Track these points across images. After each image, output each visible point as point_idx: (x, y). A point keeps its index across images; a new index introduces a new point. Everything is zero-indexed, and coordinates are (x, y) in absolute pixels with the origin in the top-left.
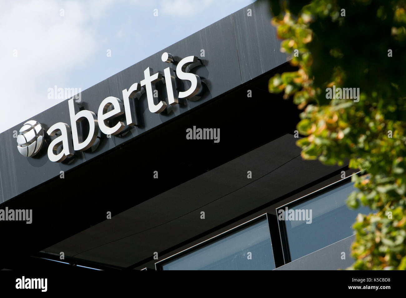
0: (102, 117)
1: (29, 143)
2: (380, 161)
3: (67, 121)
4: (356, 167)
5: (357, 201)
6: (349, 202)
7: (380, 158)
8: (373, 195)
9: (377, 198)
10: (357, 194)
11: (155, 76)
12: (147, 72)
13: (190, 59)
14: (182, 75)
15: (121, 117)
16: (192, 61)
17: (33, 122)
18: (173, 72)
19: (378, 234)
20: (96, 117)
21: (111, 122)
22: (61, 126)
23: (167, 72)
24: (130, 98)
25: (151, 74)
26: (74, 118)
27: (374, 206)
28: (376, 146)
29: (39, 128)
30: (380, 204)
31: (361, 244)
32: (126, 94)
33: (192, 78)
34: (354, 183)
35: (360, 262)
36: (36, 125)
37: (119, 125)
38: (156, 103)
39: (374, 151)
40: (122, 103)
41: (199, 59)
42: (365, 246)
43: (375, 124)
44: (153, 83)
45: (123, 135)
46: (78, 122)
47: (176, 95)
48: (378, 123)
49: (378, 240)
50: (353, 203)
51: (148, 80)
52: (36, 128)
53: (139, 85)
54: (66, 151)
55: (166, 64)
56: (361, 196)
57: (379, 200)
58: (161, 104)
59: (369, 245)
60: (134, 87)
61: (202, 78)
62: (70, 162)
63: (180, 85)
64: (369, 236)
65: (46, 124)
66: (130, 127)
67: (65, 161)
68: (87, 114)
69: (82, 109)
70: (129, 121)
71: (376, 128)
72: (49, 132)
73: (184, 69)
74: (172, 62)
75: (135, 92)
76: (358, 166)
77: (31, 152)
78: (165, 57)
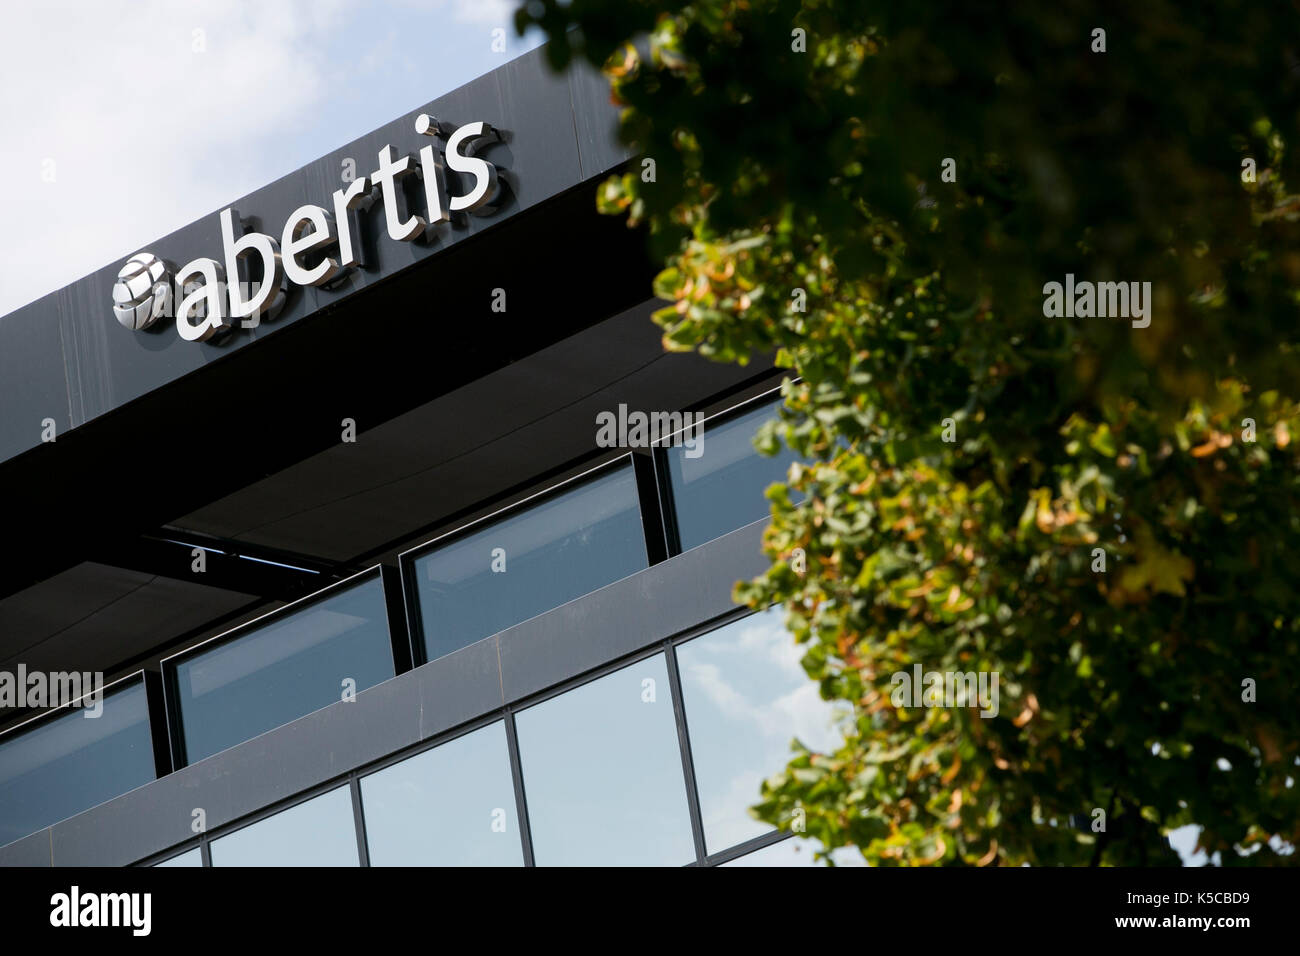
0: (290, 249)
1: (139, 301)
2: (829, 355)
3: (218, 254)
4: (789, 365)
5: (776, 440)
6: (760, 441)
7: (830, 348)
8: (808, 427)
9: (815, 433)
10: (776, 425)
11: (402, 164)
12: (385, 154)
13: (476, 128)
14: (458, 163)
15: (330, 249)
16: (479, 133)
17: (147, 258)
18: (439, 155)
19: (818, 508)
20: (277, 247)
21: (308, 260)
22: (205, 265)
23: (426, 155)
24: (349, 208)
25: (394, 160)
26: (232, 248)
27: (810, 450)
28: (818, 324)
29: (158, 269)
30: (821, 446)
31: (785, 530)
32: (341, 201)
33: (480, 169)
34: (784, 397)
35: (780, 564)
36: (152, 263)
37: (326, 265)
38: (403, 220)
39: (815, 335)
40: (331, 219)
41: (493, 130)
42: (792, 532)
43: (819, 279)
44: (396, 177)
45: (334, 285)
46: (239, 259)
47: (444, 204)
48: (824, 276)
49: (818, 521)
50: (767, 444)
51: (387, 171)
52: (152, 269)
53: (368, 182)
54: (215, 319)
55: (424, 140)
56: (784, 429)
57: (821, 438)
58: (413, 222)
59: (800, 530)
60: (358, 186)
61: (499, 169)
62: (223, 342)
63: (453, 183)
64: (802, 512)
65: (173, 260)
66: (349, 270)
67: (213, 338)
68: (259, 241)
69: (249, 230)
70: (347, 256)
71: (820, 287)
72: (180, 278)
73: (461, 149)
74: (436, 134)
75: (359, 195)
76: (794, 362)
77: (142, 320)
78: (422, 124)
